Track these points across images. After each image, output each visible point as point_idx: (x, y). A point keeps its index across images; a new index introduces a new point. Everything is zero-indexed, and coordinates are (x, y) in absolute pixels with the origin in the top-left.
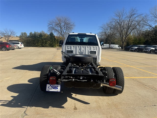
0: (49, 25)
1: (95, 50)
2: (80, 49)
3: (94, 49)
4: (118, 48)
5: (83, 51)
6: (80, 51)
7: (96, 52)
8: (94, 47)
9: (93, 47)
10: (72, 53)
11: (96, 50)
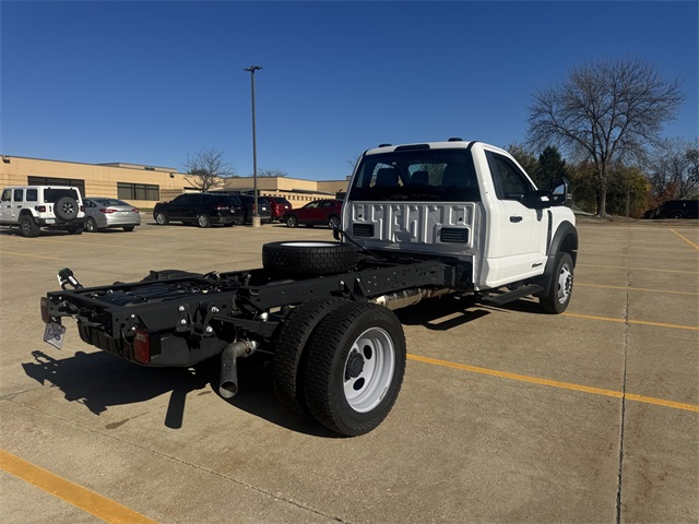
0: (536, 116)
1: (464, 224)
2: (400, 220)
3: (461, 219)
5: (412, 225)
6: (402, 227)
7: (467, 230)
8: (459, 207)
9: (455, 209)
10: (372, 235)
11: (469, 222)
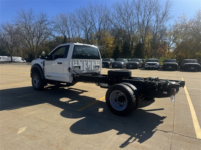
2: (87, 64)
3: (98, 64)
4: (22, 61)
5: (90, 66)
6: (87, 66)
8: (98, 61)
